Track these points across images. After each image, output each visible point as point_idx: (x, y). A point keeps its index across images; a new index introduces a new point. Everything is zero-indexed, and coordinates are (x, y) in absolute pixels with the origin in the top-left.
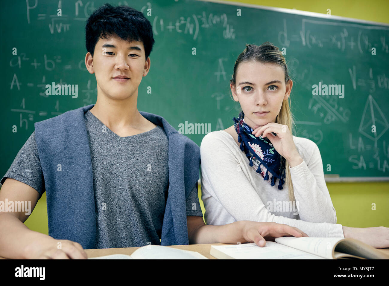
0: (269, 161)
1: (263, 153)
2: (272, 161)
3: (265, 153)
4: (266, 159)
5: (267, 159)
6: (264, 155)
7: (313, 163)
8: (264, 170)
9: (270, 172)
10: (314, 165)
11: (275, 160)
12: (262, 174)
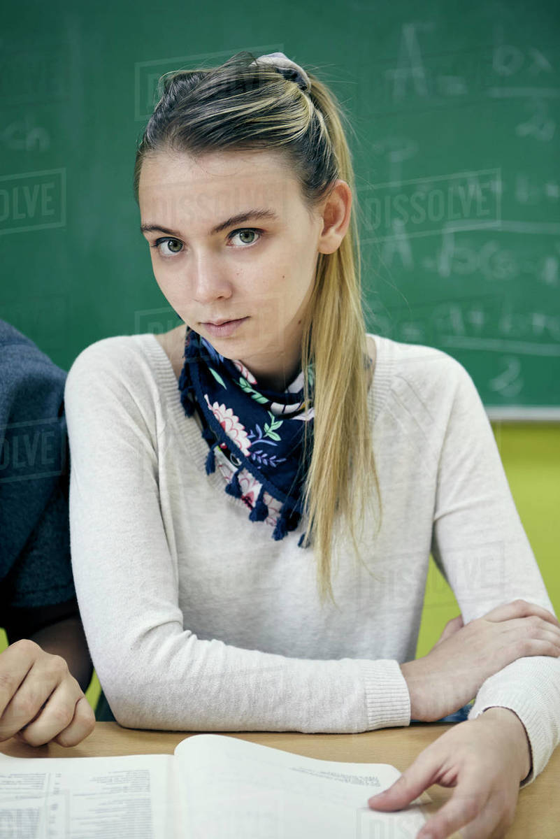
0: (265, 462)
1: (249, 434)
2: (276, 463)
3: (252, 436)
4: (257, 455)
5: (261, 455)
6: (252, 440)
7: (463, 453)
8: (253, 487)
9: (270, 494)
10: (468, 464)
11: (284, 460)
12: (247, 500)
